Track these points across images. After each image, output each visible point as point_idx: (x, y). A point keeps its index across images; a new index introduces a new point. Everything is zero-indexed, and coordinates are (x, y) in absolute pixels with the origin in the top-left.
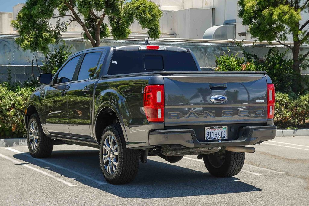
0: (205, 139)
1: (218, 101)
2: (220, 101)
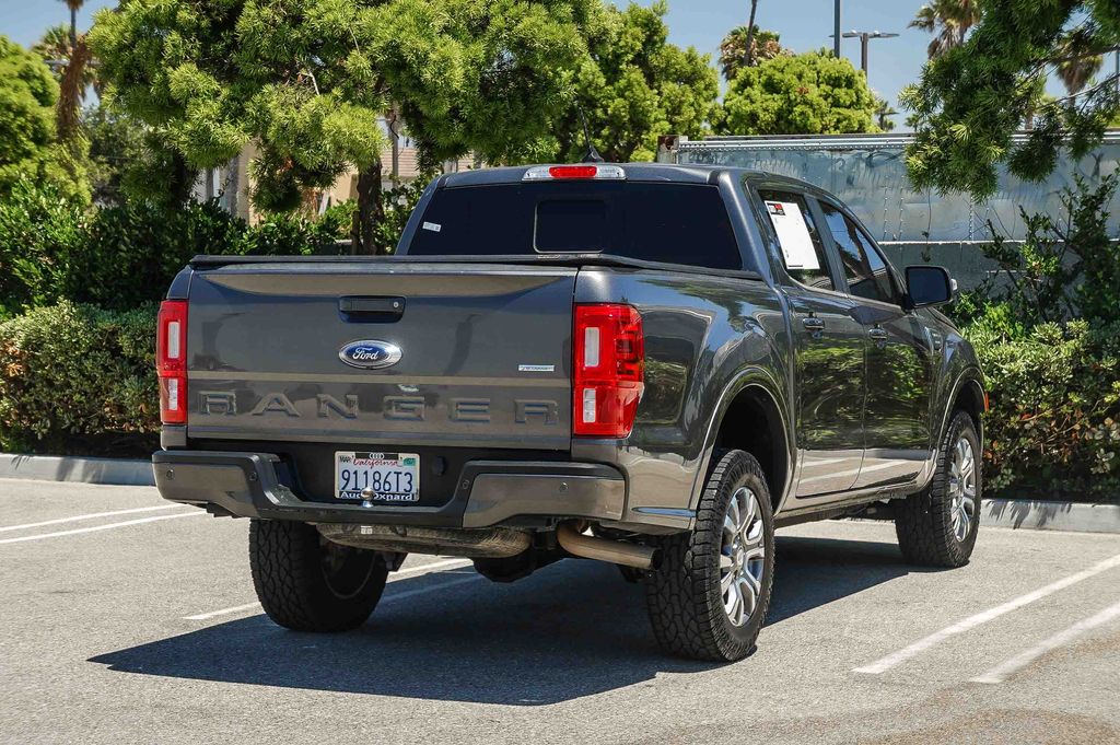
0: (337, 495)
1: (359, 360)
2: (365, 361)
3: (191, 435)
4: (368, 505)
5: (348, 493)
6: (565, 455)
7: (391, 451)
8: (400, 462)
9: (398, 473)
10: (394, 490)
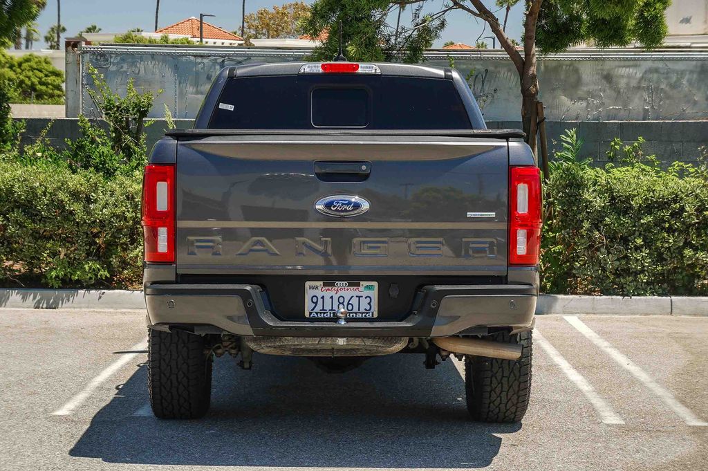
0: (307, 315)
1: (336, 210)
2: (342, 211)
3: (180, 272)
4: (343, 323)
5: (317, 313)
6: (502, 280)
7: (354, 281)
8: (361, 288)
9: (359, 297)
10: (356, 309)
